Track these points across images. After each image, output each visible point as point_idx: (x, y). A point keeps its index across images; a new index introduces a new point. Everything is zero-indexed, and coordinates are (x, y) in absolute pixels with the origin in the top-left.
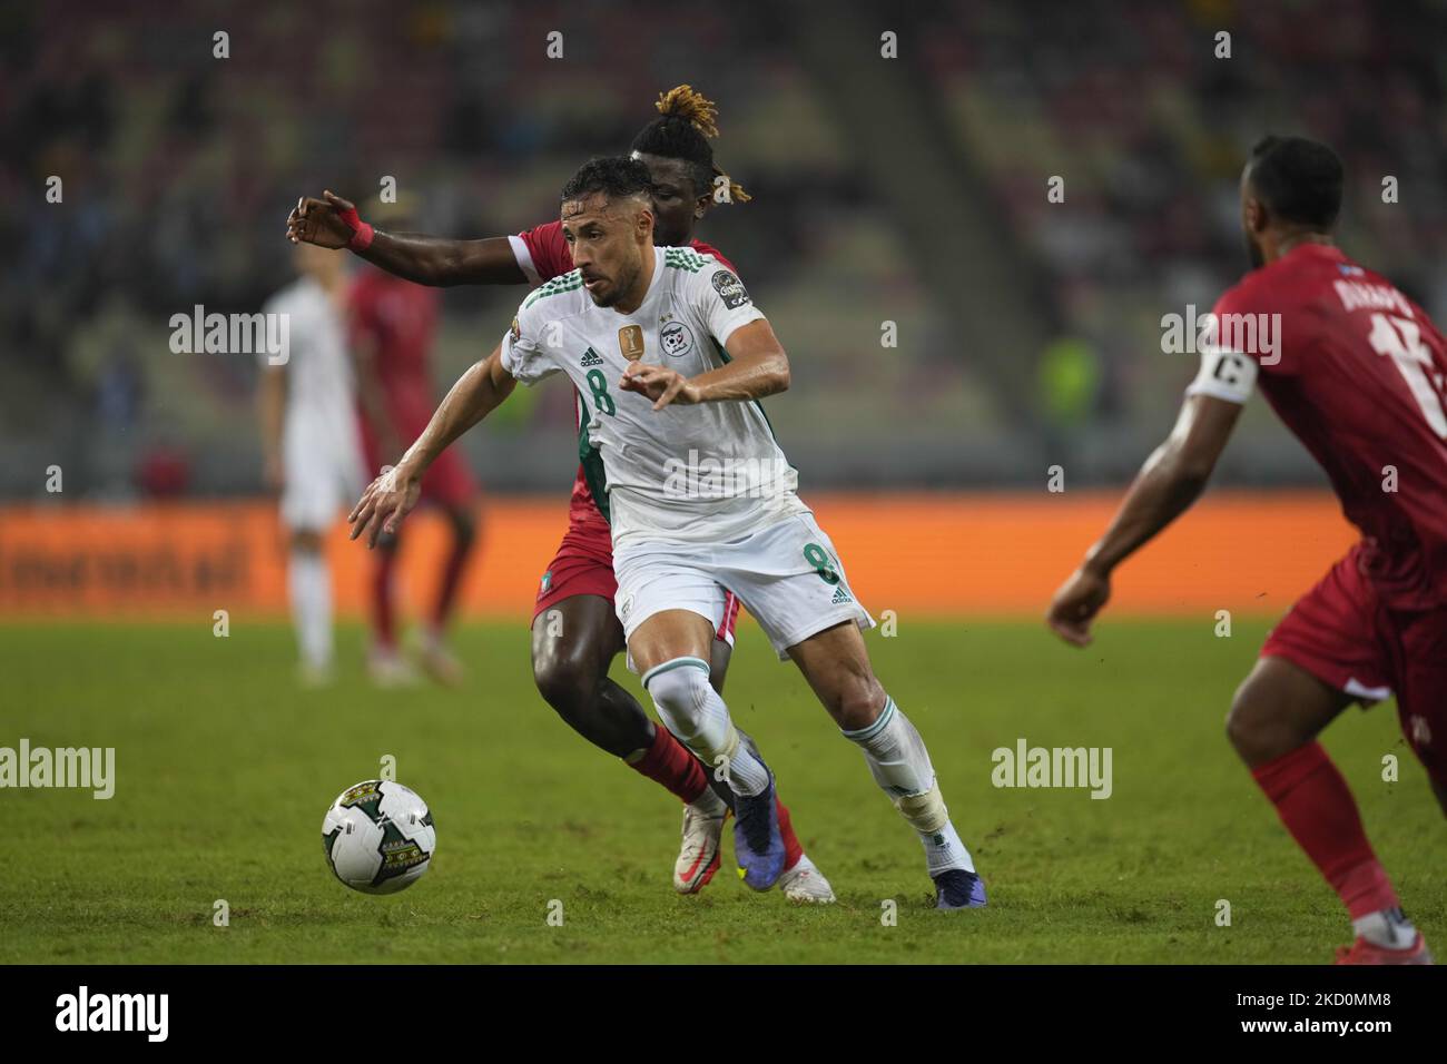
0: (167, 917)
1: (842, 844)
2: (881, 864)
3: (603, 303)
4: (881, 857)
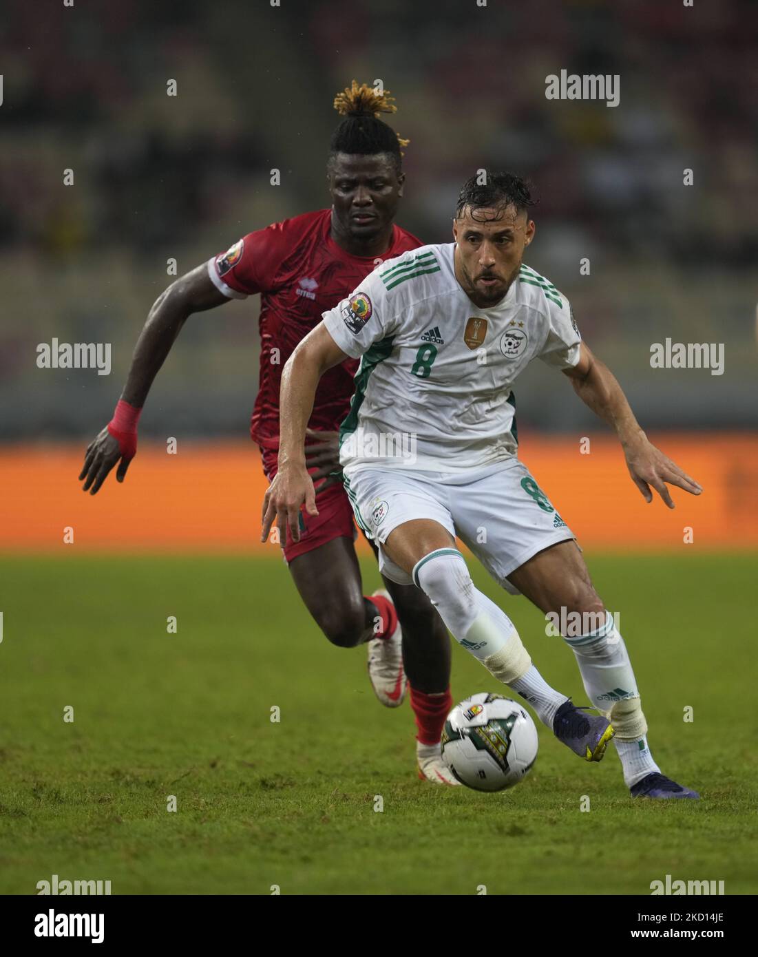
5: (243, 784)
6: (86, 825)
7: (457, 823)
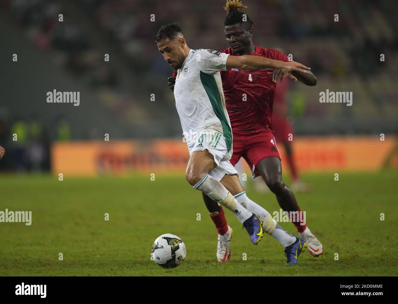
0: (199, 261)
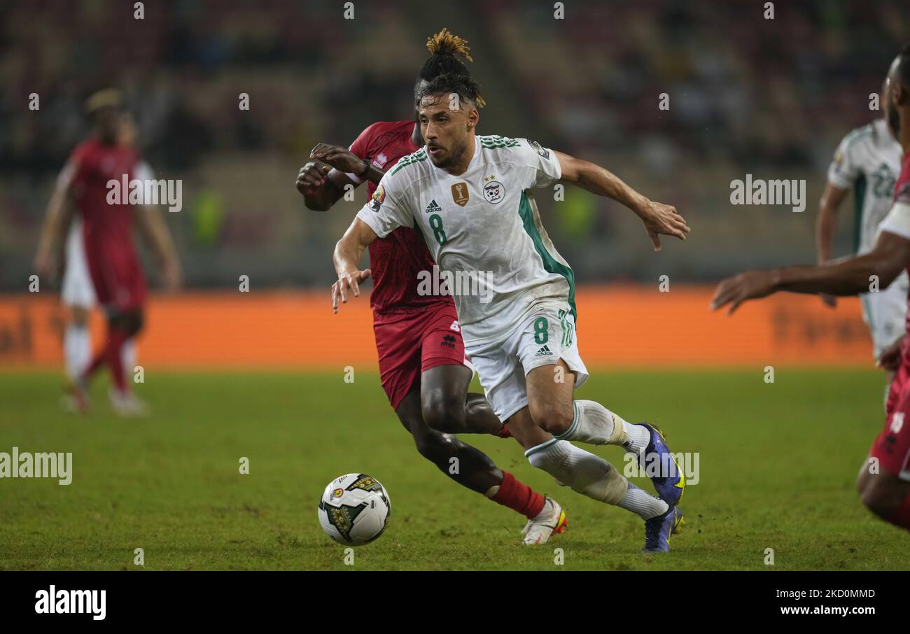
1: (427, 519)
2: (453, 534)
3: (438, 165)
4: (453, 528)
5: (428, 533)
6: (316, 562)
7: (581, 561)
